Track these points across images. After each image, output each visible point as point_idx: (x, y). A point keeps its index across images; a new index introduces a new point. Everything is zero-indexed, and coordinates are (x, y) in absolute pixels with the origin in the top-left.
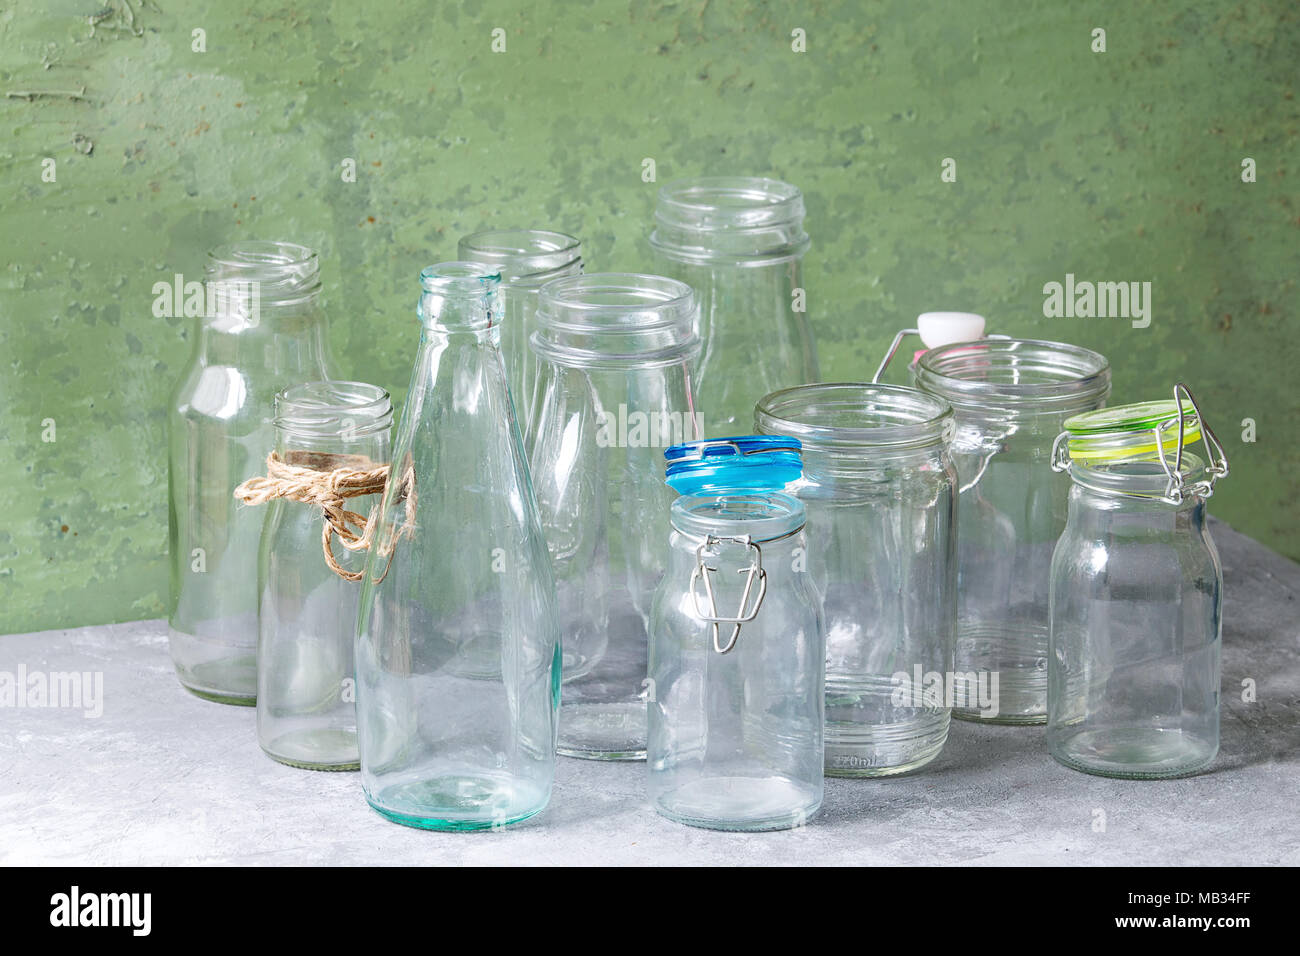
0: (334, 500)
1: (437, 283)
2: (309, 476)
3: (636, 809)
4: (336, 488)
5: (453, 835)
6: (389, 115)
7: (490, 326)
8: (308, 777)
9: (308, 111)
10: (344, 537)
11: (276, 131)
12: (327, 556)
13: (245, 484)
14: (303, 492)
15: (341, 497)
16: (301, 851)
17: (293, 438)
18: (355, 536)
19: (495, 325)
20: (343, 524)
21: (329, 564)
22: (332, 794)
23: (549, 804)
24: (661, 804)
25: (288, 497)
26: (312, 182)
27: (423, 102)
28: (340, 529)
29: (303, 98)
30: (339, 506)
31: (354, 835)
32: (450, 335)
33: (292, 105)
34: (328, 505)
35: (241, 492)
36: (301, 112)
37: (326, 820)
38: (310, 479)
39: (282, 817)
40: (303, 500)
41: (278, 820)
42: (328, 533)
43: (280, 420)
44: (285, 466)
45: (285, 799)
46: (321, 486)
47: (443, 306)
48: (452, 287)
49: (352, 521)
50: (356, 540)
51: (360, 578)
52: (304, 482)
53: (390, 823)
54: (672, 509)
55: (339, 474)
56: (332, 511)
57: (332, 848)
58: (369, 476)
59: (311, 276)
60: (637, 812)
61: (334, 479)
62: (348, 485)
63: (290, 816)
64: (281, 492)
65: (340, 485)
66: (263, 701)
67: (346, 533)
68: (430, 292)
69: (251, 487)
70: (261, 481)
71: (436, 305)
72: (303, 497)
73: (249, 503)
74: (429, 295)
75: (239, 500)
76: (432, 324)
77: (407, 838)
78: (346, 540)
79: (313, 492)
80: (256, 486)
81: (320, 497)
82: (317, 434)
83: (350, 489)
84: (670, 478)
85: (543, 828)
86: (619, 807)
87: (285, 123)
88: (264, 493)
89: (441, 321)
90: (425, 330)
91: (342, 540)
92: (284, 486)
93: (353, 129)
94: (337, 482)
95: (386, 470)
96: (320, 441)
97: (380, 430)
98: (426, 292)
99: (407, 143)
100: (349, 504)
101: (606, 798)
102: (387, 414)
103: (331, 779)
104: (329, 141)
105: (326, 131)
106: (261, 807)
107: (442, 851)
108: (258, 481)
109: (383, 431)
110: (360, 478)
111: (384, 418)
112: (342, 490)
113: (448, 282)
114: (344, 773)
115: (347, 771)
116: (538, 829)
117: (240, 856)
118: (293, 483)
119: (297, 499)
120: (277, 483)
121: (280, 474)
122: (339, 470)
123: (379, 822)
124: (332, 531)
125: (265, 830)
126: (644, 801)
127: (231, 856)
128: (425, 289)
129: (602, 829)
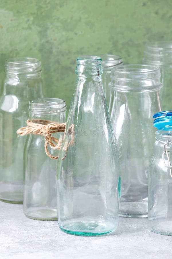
0: (48, 133)
1: (82, 62)
2: (40, 126)
3: (144, 230)
4: (49, 130)
5: (88, 237)
6: (59, 24)
7: (98, 75)
8: (40, 222)
9: (33, 23)
10: (52, 145)
11: (23, 28)
12: (46, 151)
13: (20, 129)
14: (38, 131)
15: (50, 132)
16: (40, 242)
17: (35, 114)
18: (55, 145)
19: (100, 75)
20: (51, 141)
21: (47, 154)
22: (48, 227)
23: (117, 229)
24: (153, 228)
25: (34, 133)
26: (35, 45)
27: (69, 20)
28: (50, 142)
29: (32, 18)
30: (50, 135)
31: (56, 237)
32: (86, 78)
33: (28, 20)
34: (47, 135)
35: (19, 131)
36: (31, 23)
37: (47, 233)
38: (41, 127)
39: (33, 233)
40: (38, 134)
41: (32, 234)
42: (46, 144)
43: (31, 109)
44: (32, 123)
45: (33, 228)
46: (44, 129)
47: (84, 69)
48: (86, 62)
49: (54, 140)
50: (55, 146)
51: (57, 158)
52: (38, 128)
53: (67, 234)
54: (156, 134)
55: (49, 126)
56: (48, 137)
57: (50, 241)
58: (59, 126)
59: (39, 67)
60: (145, 231)
61: (48, 127)
62: (52, 129)
63: (35, 232)
64: (32, 131)
65: (50, 129)
66: (25, 203)
67: (52, 144)
68: (80, 64)
69: (22, 130)
70: (25, 128)
71: (81, 69)
72: (39, 133)
73: (21, 135)
74: (79, 65)
75: (18, 134)
76: (80, 75)
77: (73, 238)
78: (52, 146)
79: (41, 131)
80: (24, 130)
81: (44, 132)
82: (42, 113)
83: (53, 130)
84: (155, 124)
85: (116, 235)
86: (139, 230)
87: (26, 26)
88: (26, 132)
89: (83, 74)
90: (78, 77)
91: (51, 146)
92: (32, 129)
93: (47, 28)
94: (49, 128)
95: (65, 124)
96: (44, 115)
97: (62, 112)
98: (78, 65)
99: (64, 33)
100: (52, 135)
101: (135, 228)
102: (65, 107)
103: (47, 223)
104: (40, 32)
105: (39, 29)
106: (26, 230)
107: (85, 241)
108: (24, 128)
109: (63, 112)
110: (57, 126)
111: (63, 108)
112: (51, 130)
113: (85, 61)
114: (51, 221)
115: (52, 221)
116: (114, 235)
117: (21, 243)
118: (35, 129)
119: (36, 134)
120: (30, 129)
121: (31, 126)
122: (50, 124)
123: (64, 234)
124: (48, 143)
125: (29, 236)
126: (147, 228)
127: (18, 243)
128: (78, 63)
129: (135, 236)
